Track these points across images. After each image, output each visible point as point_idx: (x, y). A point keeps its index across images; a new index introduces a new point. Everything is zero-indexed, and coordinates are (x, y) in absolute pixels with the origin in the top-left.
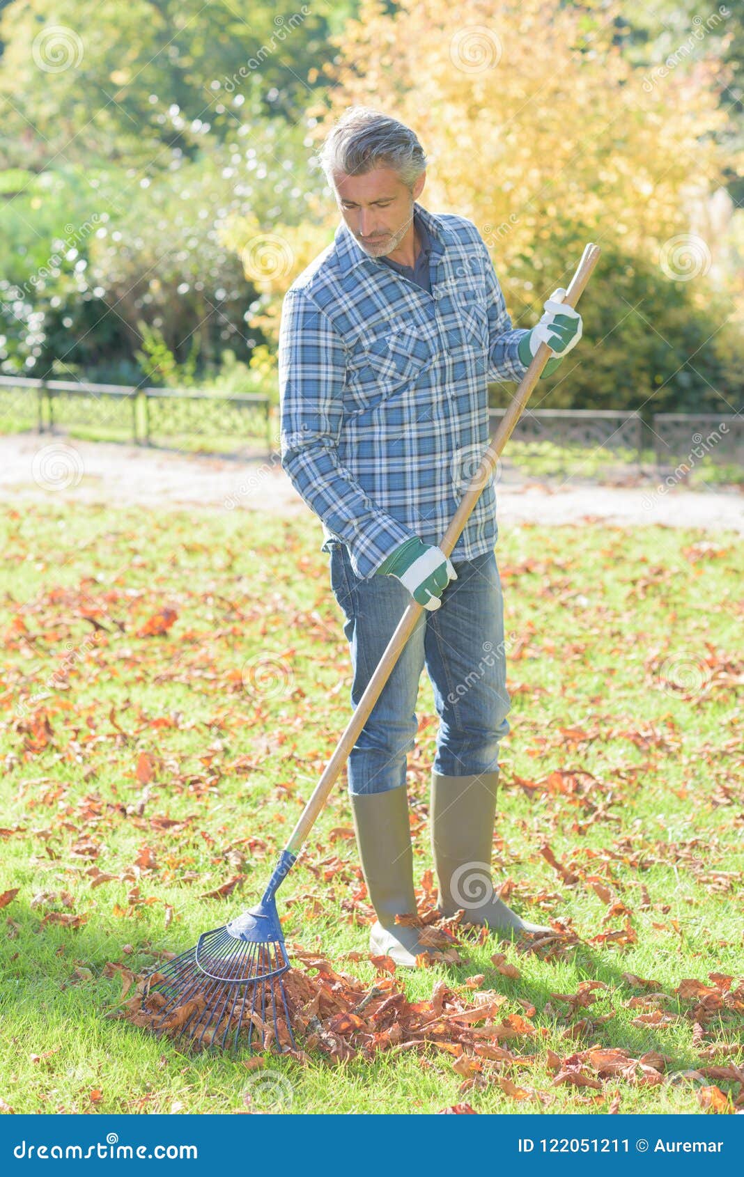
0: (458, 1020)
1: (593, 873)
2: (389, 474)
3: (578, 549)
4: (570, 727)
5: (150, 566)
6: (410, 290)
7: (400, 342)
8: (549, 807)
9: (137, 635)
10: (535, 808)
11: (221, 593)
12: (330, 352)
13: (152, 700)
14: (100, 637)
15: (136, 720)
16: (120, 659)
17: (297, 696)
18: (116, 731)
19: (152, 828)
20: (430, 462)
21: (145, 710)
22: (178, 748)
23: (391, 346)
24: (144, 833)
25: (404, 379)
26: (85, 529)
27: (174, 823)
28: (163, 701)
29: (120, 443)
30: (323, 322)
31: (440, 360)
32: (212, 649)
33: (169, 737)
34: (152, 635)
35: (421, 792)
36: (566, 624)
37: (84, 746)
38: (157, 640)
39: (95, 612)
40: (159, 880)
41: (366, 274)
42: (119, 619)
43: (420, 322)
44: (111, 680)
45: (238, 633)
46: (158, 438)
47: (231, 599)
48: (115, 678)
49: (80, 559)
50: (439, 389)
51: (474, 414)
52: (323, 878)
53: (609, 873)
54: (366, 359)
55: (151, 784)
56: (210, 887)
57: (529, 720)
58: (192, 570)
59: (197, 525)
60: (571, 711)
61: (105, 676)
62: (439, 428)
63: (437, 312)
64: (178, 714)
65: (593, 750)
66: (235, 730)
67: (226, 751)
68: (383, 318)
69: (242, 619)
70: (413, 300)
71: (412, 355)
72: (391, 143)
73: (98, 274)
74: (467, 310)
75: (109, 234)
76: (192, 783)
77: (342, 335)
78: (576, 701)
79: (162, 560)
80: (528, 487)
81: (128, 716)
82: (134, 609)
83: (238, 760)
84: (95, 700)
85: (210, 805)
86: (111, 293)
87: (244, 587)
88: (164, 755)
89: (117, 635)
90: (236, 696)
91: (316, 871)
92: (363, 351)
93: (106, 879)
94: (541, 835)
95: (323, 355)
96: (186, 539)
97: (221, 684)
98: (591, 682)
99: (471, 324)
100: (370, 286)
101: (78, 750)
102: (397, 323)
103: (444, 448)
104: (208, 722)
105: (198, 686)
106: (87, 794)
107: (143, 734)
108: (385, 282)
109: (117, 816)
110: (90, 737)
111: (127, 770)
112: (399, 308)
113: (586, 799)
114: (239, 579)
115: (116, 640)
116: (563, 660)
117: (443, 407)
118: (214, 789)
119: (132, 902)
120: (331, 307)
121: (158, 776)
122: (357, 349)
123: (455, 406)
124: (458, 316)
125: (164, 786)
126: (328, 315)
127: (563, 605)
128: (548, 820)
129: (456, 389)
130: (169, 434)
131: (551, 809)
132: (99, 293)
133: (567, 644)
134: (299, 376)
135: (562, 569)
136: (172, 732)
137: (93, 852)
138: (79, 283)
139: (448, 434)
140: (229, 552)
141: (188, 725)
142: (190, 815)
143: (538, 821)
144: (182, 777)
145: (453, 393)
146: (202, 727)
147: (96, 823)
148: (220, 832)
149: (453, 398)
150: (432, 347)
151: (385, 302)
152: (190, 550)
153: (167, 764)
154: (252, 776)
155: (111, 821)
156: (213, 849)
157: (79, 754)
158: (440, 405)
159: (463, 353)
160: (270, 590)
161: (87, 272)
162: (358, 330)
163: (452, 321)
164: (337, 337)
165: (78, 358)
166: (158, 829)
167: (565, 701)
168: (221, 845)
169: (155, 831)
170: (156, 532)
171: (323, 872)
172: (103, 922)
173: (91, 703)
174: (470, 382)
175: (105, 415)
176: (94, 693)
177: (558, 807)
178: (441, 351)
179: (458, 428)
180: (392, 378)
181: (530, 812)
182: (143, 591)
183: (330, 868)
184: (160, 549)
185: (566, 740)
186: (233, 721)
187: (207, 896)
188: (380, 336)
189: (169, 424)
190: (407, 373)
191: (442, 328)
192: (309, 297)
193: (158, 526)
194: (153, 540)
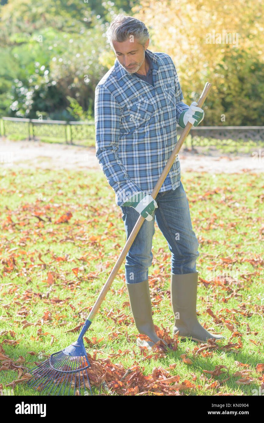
0: (163, 382)
1: (228, 319)
2: (139, 157)
3: (237, 183)
4: (226, 257)
5: (65, 194)
6: (145, 85)
7: (142, 106)
8: (213, 291)
9: (55, 223)
10: (208, 292)
11: (92, 205)
12: (115, 109)
13: (58, 249)
14: (41, 224)
15: (51, 258)
16: (48, 233)
17: (117, 247)
18: (42, 263)
19: (51, 303)
20: (155, 152)
21: (55, 254)
22: (66, 270)
23: (139, 108)
24: (48, 305)
25: (144, 120)
26: (41, 179)
27: (61, 301)
28: (63, 250)
29: (60, 143)
30: (112, 98)
31: (158, 112)
32: (86, 228)
33: (63, 265)
34: (62, 222)
35: (163, 286)
36: (230, 215)
37: (28, 269)
38: (63, 225)
39: (40, 214)
40: (51, 325)
41: (128, 79)
42: (49, 216)
43: (149, 97)
44: (43, 241)
45: (96, 221)
46: (76, 141)
47: (95, 207)
48: (45, 241)
49: (37, 192)
50: (158, 124)
51: (172, 133)
52: (118, 323)
53: (234, 319)
54: (128, 113)
55: (53, 285)
56: (71, 328)
57: (209, 255)
58: (81, 195)
59: (86, 177)
60: (227, 251)
61: (41, 240)
62: (159, 139)
63: (156, 93)
64: (68, 255)
65: (234, 267)
66: (89, 262)
67: (85, 270)
68: (135, 96)
69: (99, 215)
70: (147, 89)
71: (147, 111)
72: (135, 28)
73: (53, 76)
74: (168, 92)
75: (58, 59)
76: (70, 284)
77: (119, 103)
78: (230, 247)
79: (70, 192)
80: (221, 158)
81: (48, 257)
82: (56, 212)
83: (89, 274)
84: (35, 250)
85: (76, 293)
86: (59, 83)
87: (101, 202)
88: (60, 273)
89: (48, 223)
90: (92, 247)
91: (115, 320)
92: (127, 110)
93: (29, 325)
94: (209, 303)
95: (112, 111)
96: (81, 183)
97: (87, 243)
98: (236, 239)
99: (170, 97)
100: (130, 84)
101: (25, 271)
102: (140, 98)
103: (161, 147)
104: (79, 258)
105: (78, 243)
106: (27, 289)
107: (53, 264)
108: (135, 82)
109: (38, 298)
110: (31, 266)
111: (44, 279)
112: (141, 92)
113: (229, 288)
114: (100, 198)
115: (47, 225)
116: (226, 230)
117: (160, 131)
118: (78, 286)
119: (38, 335)
120: (114, 92)
121: (56, 282)
122: (125, 109)
123: (165, 130)
124: (164, 94)
125: (58, 285)
126: (114, 95)
127: (229, 207)
128: (212, 297)
129: (165, 123)
130: (80, 139)
131: (214, 292)
132: (54, 83)
133: (229, 223)
134: (103, 119)
135: (230, 192)
136: (65, 263)
137: (26, 314)
138: (46, 80)
139: (163, 142)
140: (97, 188)
141: (71, 260)
142: (68, 297)
143: (209, 297)
144: (66, 281)
145: (164, 125)
146: (76, 260)
147: (28, 302)
148: (79, 304)
149: (164, 127)
150: (155, 107)
151: (136, 90)
152: (81, 187)
153: (60, 276)
154: (94, 281)
155: (35, 300)
156: (74, 312)
157: (25, 273)
158: (159, 130)
159: (167, 109)
160: (112, 203)
161: (49, 74)
162: (126, 101)
163: (162, 97)
164: (117, 104)
165: (46, 109)
166: (54, 303)
167: (226, 247)
168: (78, 310)
169: (52, 305)
170: (69, 180)
171: (118, 320)
172: (26, 343)
173: (34, 251)
174: (170, 120)
175: (54, 132)
176: (36, 247)
177: (217, 292)
178: (158, 109)
179: (166, 139)
180: (139, 120)
181: (206, 293)
182: (61, 205)
183: (121, 319)
184: (69, 187)
185: (224, 262)
186: (90, 258)
187: (69, 331)
188: (134, 104)
189: (80, 135)
190: (145, 118)
191: (158, 100)
192: (106, 88)
193: (70, 178)
194: (67, 183)
